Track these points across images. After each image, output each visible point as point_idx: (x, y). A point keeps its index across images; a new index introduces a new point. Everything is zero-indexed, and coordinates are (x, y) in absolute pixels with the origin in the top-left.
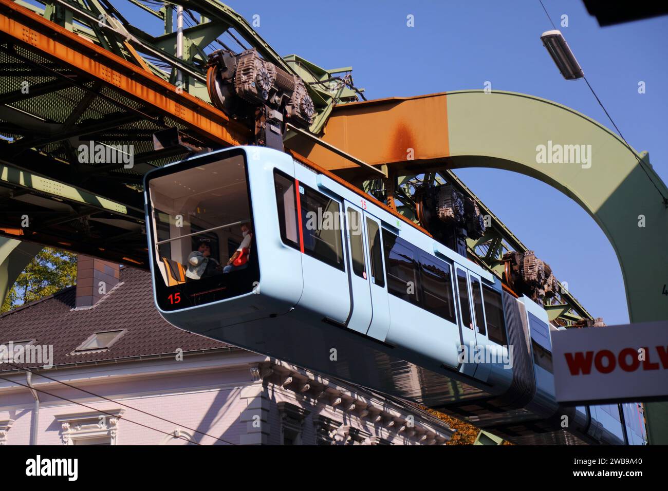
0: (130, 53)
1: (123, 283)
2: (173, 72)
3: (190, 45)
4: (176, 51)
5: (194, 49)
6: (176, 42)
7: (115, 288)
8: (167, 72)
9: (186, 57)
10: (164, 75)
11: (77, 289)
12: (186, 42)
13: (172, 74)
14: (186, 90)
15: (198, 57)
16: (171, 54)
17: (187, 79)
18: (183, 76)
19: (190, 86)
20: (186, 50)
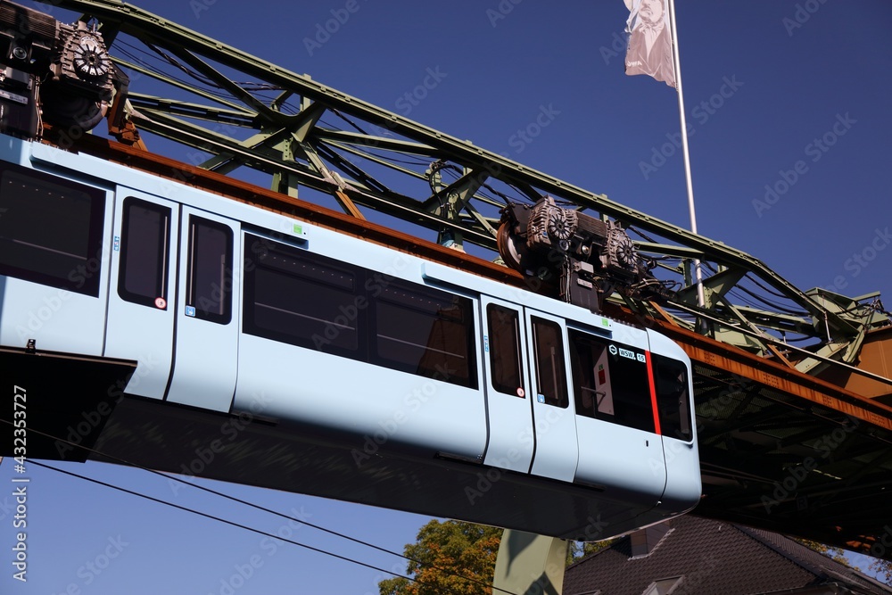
0: (655, 310)
1: (674, 530)
2: (697, 322)
3: (711, 294)
4: (698, 301)
5: (714, 298)
6: (697, 293)
7: (667, 535)
8: (691, 323)
9: (708, 306)
10: (688, 325)
11: (632, 539)
12: (706, 292)
13: (697, 324)
14: (713, 337)
15: (719, 303)
16: (694, 303)
17: (713, 326)
18: (708, 324)
19: (716, 333)
20: (707, 299)
